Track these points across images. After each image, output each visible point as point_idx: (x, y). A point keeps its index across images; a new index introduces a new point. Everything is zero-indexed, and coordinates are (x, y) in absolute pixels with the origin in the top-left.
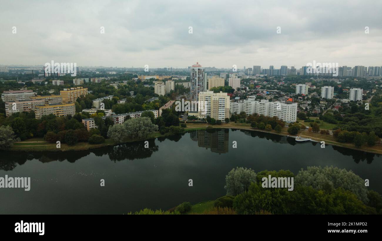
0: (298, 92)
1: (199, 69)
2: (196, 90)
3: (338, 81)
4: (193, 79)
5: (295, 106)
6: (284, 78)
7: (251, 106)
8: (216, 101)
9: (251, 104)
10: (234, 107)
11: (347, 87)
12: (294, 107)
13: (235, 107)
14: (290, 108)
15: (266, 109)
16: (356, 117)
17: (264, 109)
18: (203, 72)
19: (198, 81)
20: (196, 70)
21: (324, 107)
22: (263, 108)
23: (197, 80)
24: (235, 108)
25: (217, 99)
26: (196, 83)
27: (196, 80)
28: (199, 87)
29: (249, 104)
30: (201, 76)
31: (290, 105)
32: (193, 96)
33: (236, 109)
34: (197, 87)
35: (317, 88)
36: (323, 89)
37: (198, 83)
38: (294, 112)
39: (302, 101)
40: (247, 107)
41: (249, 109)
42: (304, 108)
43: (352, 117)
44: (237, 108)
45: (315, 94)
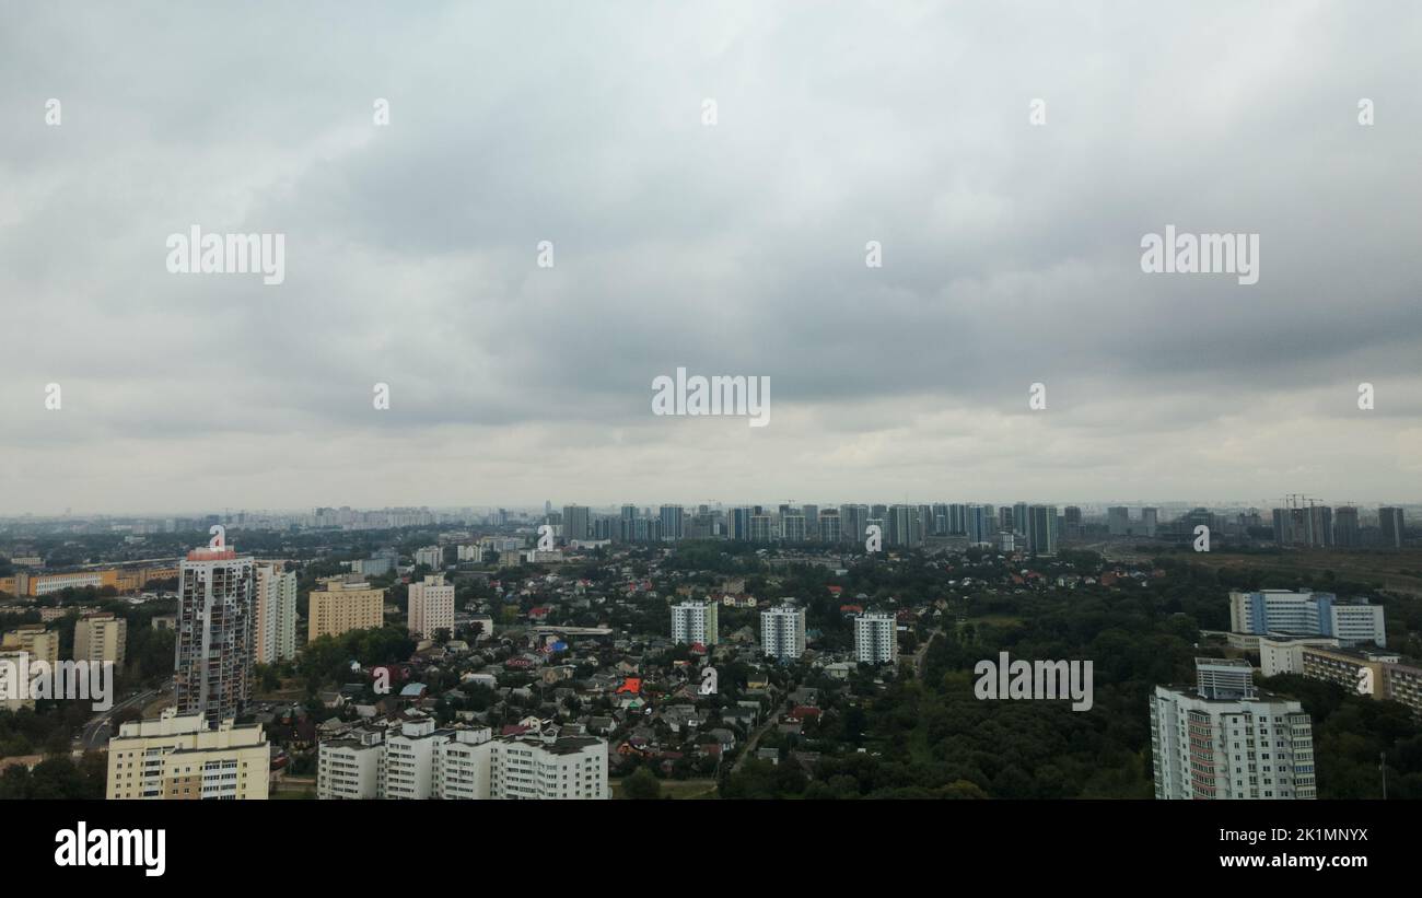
0: (679, 634)
1: (218, 572)
2: (199, 673)
3: (839, 565)
4: (185, 618)
5: (598, 758)
6: (667, 551)
7: (409, 765)
8: (187, 780)
9: (408, 756)
10: (337, 772)
11: (858, 597)
12: (593, 764)
13: (340, 769)
14: (571, 772)
15: (476, 778)
16: (850, 777)
17: (465, 777)
18: (242, 581)
19: (213, 628)
20: (200, 576)
21: (753, 716)
22: (463, 772)
23: (207, 624)
24: (342, 773)
25: (194, 772)
26: (200, 636)
27: (201, 622)
28: (217, 653)
29: (404, 756)
30: (229, 600)
31: (571, 760)
32: (185, 701)
33: (348, 782)
34: (206, 653)
35: (761, 604)
36: (767, 619)
37: (214, 634)
38: (594, 786)
39: (683, 679)
40: (394, 767)
41: (403, 781)
42: (675, 728)
43: (836, 776)
44: (351, 774)
45: (744, 638)
